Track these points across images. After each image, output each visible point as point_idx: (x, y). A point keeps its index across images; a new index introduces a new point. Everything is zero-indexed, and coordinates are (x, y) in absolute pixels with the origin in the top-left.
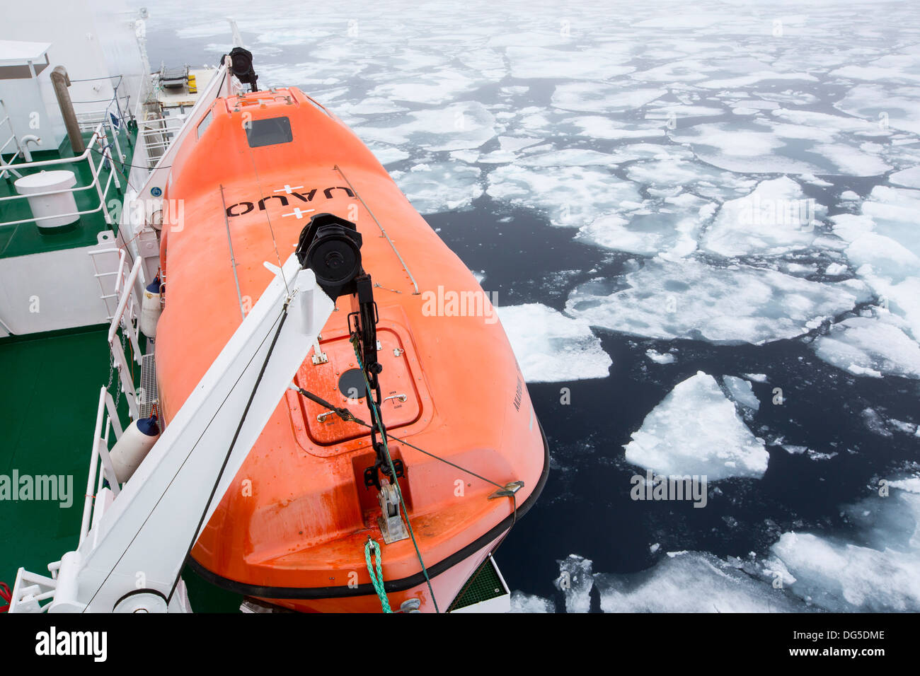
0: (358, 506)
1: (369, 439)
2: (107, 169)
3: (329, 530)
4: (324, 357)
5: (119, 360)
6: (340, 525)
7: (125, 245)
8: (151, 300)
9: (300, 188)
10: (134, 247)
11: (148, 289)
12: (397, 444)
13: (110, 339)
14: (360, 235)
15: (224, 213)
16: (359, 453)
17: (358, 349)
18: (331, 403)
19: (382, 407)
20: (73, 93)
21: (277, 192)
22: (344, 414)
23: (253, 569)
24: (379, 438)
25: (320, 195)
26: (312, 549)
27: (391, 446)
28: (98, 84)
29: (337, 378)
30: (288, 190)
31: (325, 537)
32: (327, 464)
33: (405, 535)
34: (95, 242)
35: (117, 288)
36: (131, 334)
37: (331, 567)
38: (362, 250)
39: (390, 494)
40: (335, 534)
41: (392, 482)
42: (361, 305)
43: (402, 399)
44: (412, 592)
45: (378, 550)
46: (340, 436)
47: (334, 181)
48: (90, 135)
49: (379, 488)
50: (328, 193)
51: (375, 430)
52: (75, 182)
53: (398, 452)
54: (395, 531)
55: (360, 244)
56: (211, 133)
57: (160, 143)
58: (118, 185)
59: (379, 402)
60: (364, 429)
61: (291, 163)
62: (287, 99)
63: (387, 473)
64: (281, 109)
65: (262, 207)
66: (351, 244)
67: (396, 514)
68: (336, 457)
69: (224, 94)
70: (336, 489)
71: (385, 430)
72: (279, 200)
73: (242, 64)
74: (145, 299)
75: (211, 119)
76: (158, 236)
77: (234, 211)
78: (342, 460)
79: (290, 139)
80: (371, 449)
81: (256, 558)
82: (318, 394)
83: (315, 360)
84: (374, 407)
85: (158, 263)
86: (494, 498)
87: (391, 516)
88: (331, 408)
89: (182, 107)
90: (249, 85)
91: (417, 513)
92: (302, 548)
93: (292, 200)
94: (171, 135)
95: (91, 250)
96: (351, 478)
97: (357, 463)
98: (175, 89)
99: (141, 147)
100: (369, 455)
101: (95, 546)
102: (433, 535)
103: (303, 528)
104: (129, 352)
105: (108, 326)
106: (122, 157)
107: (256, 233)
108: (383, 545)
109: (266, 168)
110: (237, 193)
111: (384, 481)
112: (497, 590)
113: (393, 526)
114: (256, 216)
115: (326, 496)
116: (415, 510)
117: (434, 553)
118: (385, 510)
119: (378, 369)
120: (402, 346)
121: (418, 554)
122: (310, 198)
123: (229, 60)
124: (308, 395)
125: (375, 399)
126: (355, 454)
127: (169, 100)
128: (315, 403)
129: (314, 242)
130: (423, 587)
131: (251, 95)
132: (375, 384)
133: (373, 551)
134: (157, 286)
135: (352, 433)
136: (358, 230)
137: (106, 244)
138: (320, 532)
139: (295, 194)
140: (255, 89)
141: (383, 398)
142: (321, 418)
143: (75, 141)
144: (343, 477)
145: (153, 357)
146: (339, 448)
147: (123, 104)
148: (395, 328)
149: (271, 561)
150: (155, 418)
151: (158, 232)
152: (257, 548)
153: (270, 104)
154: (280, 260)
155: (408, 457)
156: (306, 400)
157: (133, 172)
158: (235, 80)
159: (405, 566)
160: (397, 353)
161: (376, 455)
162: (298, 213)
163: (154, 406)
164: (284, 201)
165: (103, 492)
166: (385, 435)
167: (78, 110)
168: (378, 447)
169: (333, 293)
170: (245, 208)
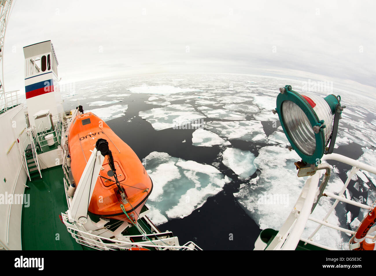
0: (117, 198)
1: (116, 184)
2: (58, 133)
3: (112, 203)
4: (104, 169)
5: (65, 173)
6: (114, 202)
7: (62, 148)
8: (68, 159)
9: (93, 133)
10: (64, 148)
11: (68, 157)
12: (122, 185)
13: (63, 168)
14: (108, 142)
15: (79, 139)
16: (115, 188)
17: (111, 166)
18: (107, 178)
19: (118, 178)
20: (53, 118)
21: (89, 134)
22: (110, 180)
23: (100, 212)
24: (118, 184)
25: (97, 134)
26: (110, 207)
27: (121, 185)
28: (56, 116)
29: (107, 173)
30: (91, 133)
31: (112, 205)
32: (109, 191)
33: (128, 202)
34: (57, 148)
35: (62, 157)
36: (66, 167)
37: (114, 210)
38: (109, 145)
39: (123, 195)
40: (114, 204)
41: (123, 193)
42: (110, 157)
43: (121, 175)
44: (132, 212)
45: (123, 206)
46: (110, 185)
47: (99, 131)
48: (55, 126)
49: (120, 194)
50: (98, 133)
51: (117, 182)
52: (53, 136)
53: (122, 186)
54: (125, 202)
55: (108, 144)
56: (76, 123)
57: (66, 126)
58: (60, 136)
59: (117, 177)
60: (115, 183)
61: (91, 128)
62: (89, 115)
63: (121, 191)
64: (89, 117)
65: (86, 138)
66: (106, 144)
67: (125, 199)
68: (110, 189)
69: (78, 115)
70: (112, 195)
71: (119, 182)
72: (89, 136)
73: (81, 109)
74: (67, 159)
75: (75, 121)
76: (68, 146)
77: (81, 139)
78: (111, 189)
79: (90, 123)
80: (117, 186)
81: (100, 210)
82: (104, 176)
83: (102, 169)
84: (116, 178)
85: (69, 151)
86: (143, 192)
87: (124, 199)
88: (107, 179)
89: (69, 118)
90: (82, 113)
91: (129, 198)
92: (108, 207)
93: (92, 136)
94: (68, 124)
95: (57, 150)
96: (114, 193)
97: (115, 190)
98: (68, 115)
99: (63, 127)
100: (117, 188)
101: (72, 209)
102: (133, 202)
103: (107, 203)
104: (66, 170)
105: (62, 165)
106: (60, 130)
107: (86, 143)
108: (124, 205)
109: (86, 129)
110: (81, 135)
111: (121, 193)
112: (147, 209)
113: (125, 201)
114: (85, 140)
115: (110, 197)
116: (128, 197)
117: (134, 205)
118: (122, 198)
119: (115, 170)
120: (119, 164)
121: (131, 206)
122: (95, 135)
123: (78, 108)
124: (102, 177)
125: (116, 176)
126: (114, 188)
127: (67, 117)
128: (103, 178)
129: (99, 145)
130: (134, 211)
131: (83, 115)
132: (115, 173)
133: (122, 206)
134: (69, 156)
135: (112, 184)
136: (107, 141)
137: (59, 148)
138: (111, 204)
139: (92, 134)
140: (83, 113)
141: (118, 176)
142: (105, 181)
143: (53, 128)
144: (113, 193)
145: (71, 171)
146: (110, 187)
147: (60, 119)
148: (117, 161)
149: (103, 210)
150: (74, 184)
151: (68, 145)
152: (99, 208)
153: (86, 116)
154: (93, 149)
155: (125, 187)
156: (102, 178)
157: (62, 133)
158: (80, 112)
159: (129, 208)
160: (118, 166)
161: (118, 188)
162: (93, 138)
163: (73, 181)
164: (90, 136)
165: (69, 199)
166: (119, 183)
167: (53, 121)
168: (118, 186)
169: (104, 155)
170: (83, 138)
